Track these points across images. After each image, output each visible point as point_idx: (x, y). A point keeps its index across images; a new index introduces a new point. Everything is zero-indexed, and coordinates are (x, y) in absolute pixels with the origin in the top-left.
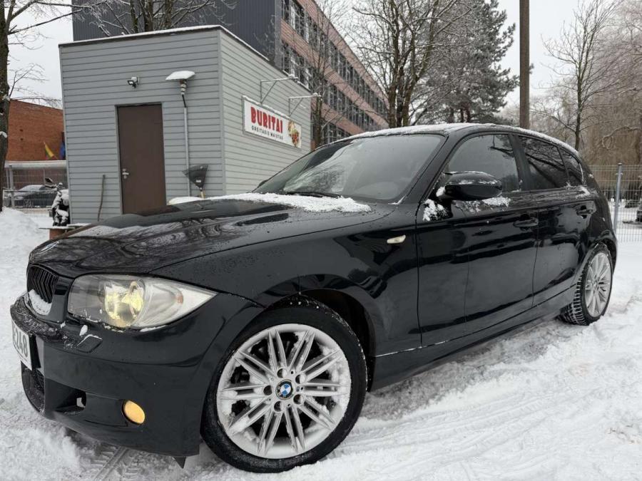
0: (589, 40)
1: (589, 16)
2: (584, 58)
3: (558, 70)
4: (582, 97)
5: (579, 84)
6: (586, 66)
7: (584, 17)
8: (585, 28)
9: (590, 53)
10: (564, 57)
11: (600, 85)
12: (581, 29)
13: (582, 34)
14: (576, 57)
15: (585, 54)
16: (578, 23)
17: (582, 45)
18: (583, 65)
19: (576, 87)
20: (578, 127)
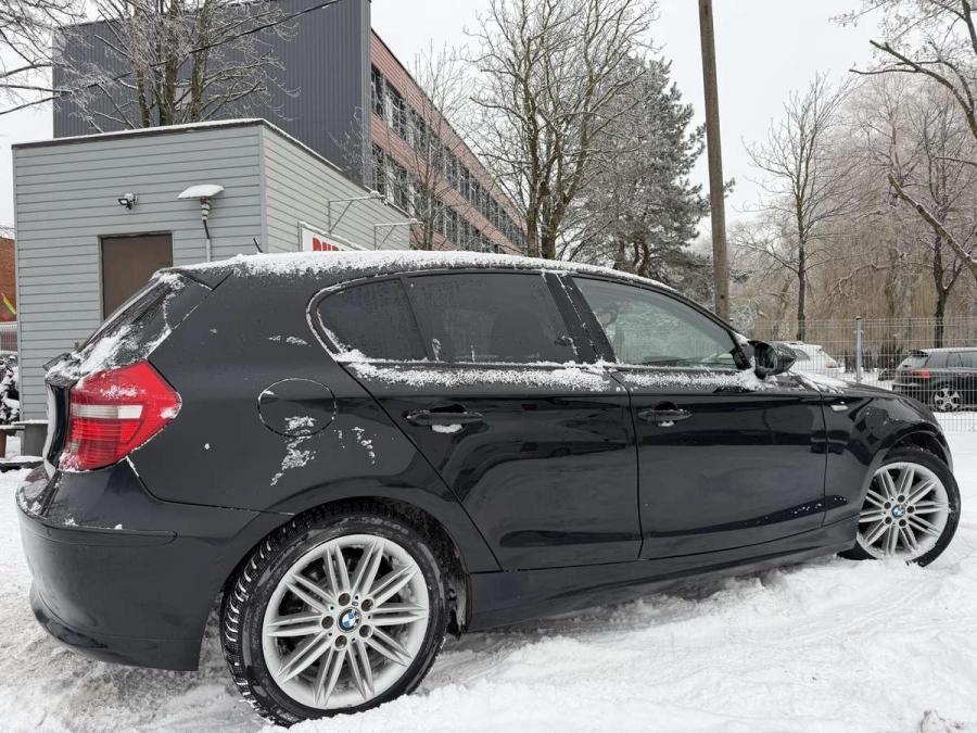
0: (808, 145)
1: (807, 111)
2: (803, 169)
3: (768, 186)
4: (805, 223)
5: (799, 206)
6: (806, 180)
7: (800, 113)
8: (802, 129)
9: (811, 161)
10: (775, 167)
11: (830, 204)
12: (796, 130)
13: (799, 136)
14: (792, 167)
15: (804, 165)
16: (792, 121)
17: (799, 151)
18: (802, 179)
19: (795, 210)
20: (801, 266)
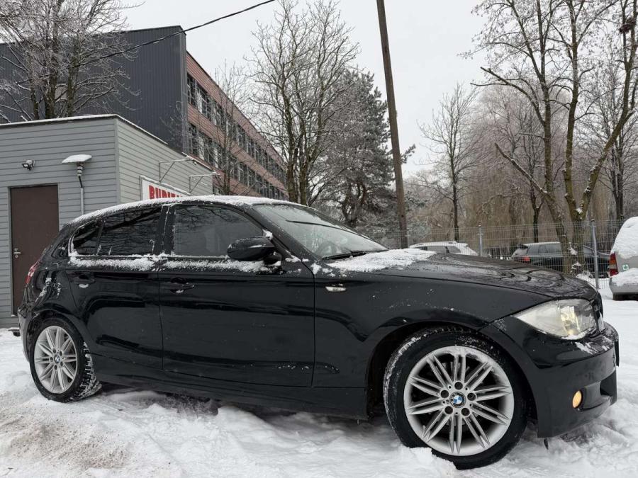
0: (455, 124)
1: (454, 104)
2: (453, 140)
3: (434, 149)
4: (456, 170)
5: (452, 161)
6: (455, 145)
7: (449, 105)
8: (451, 116)
9: (458, 134)
10: (437, 138)
11: (468, 160)
12: (447, 116)
13: (450, 120)
14: (446, 138)
15: (453, 136)
16: (445, 110)
17: (450, 128)
18: (453, 145)
19: (450, 163)
20: (455, 196)
